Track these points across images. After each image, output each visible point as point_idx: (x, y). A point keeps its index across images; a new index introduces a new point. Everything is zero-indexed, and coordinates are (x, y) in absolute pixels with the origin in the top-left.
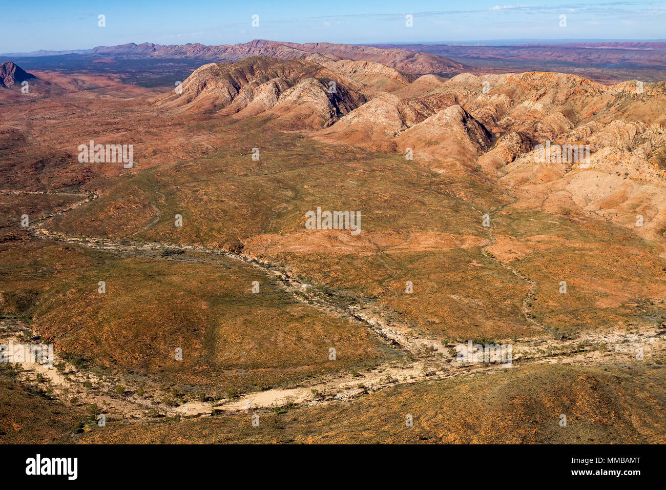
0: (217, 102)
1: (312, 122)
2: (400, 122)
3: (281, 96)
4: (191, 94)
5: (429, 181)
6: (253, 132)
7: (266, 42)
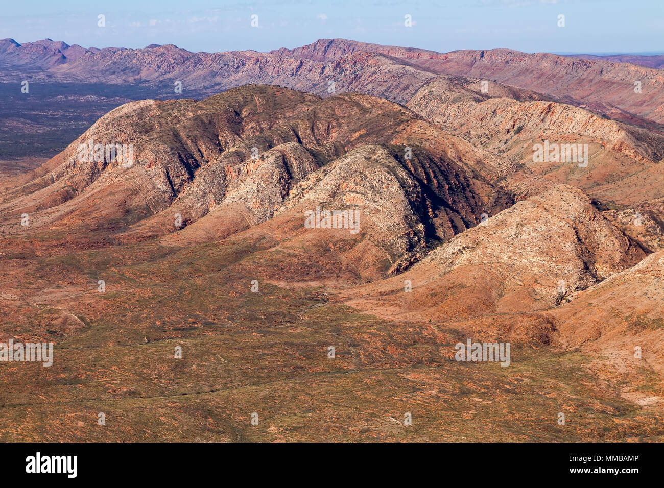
0: (135, 202)
1: (359, 260)
2: (576, 266)
3: (294, 191)
4: (75, 179)
5: (602, 424)
6: (198, 281)
7: (350, 46)
